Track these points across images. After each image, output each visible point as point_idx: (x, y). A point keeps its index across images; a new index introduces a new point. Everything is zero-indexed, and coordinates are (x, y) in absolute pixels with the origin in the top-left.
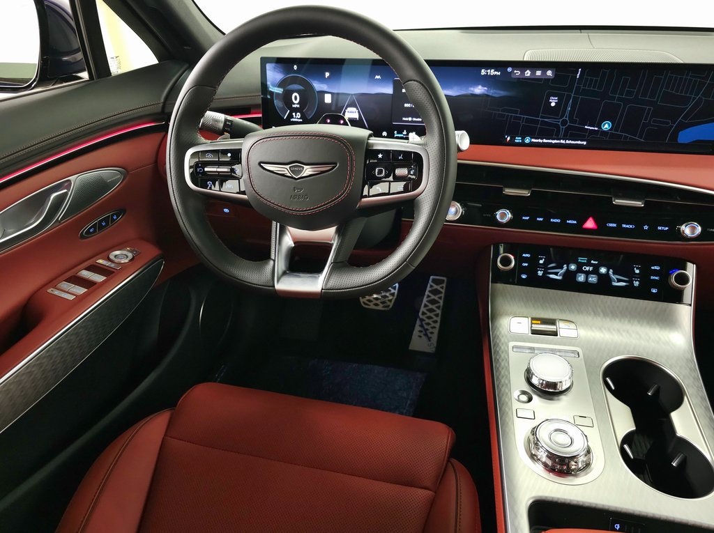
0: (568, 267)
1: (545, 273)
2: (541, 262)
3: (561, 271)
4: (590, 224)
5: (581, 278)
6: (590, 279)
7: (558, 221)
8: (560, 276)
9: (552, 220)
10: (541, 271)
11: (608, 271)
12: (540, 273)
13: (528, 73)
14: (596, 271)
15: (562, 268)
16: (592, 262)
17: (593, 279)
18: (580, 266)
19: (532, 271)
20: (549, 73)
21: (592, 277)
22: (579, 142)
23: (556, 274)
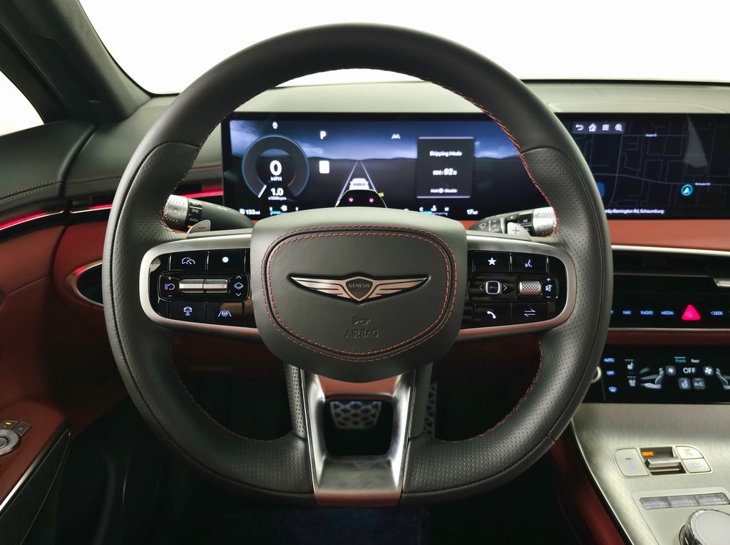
0: (664, 370)
1: (639, 382)
2: (630, 367)
3: (658, 378)
4: (690, 314)
5: (685, 384)
6: (696, 384)
7: (650, 313)
8: (658, 384)
9: (642, 312)
10: (632, 379)
11: (714, 371)
12: (632, 383)
13: (593, 128)
14: (700, 373)
15: (658, 373)
16: (693, 361)
17: (699, 384)
18: (679, 367)
19: (620, 380)
20: (619, 127)
21: (698, 382)
22: (656, 211)
23: (652, 381)
